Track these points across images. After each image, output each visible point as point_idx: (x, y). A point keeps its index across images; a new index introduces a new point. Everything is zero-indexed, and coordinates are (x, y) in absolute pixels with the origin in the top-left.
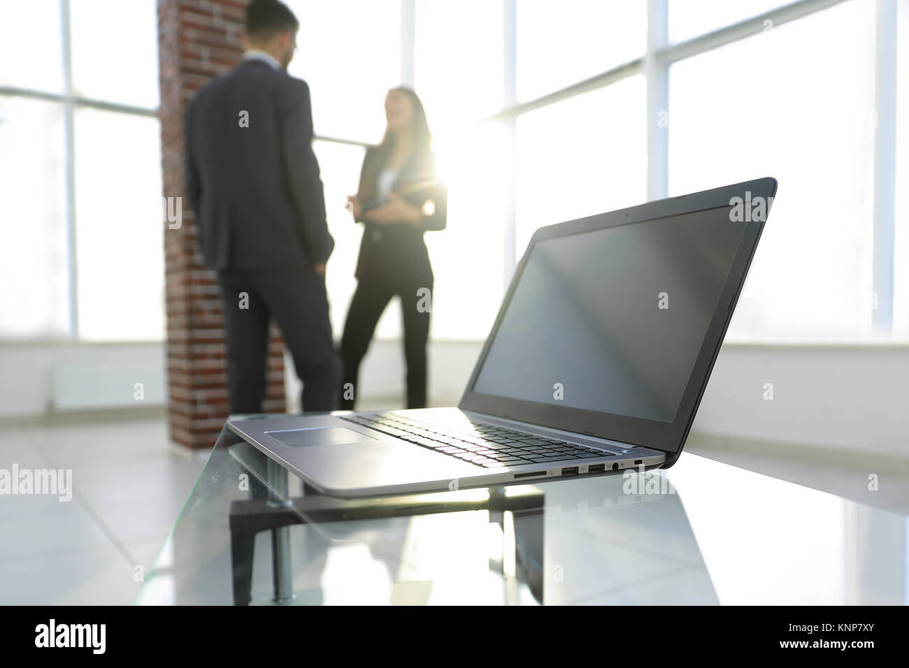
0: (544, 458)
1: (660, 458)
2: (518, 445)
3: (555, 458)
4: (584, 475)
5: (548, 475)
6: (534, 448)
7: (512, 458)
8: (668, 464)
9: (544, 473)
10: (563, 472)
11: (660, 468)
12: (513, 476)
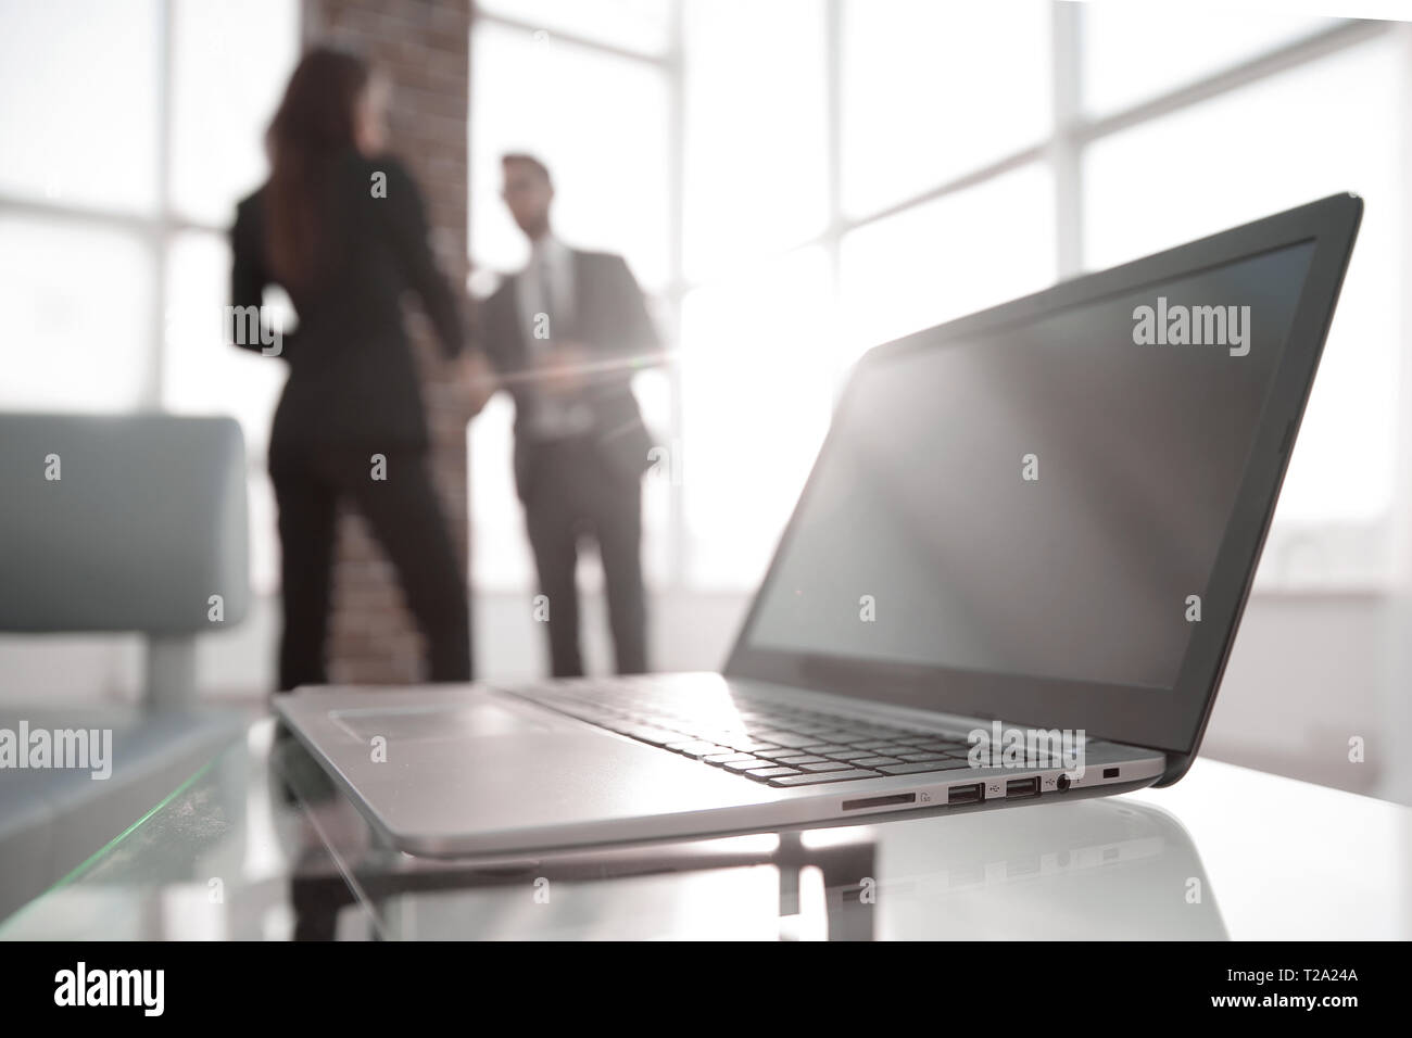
0: (904, 765)
1: (1155, 763)
2: (841, 738)
3: (929, 766)
4: (998, 803)
5: (917, 804)
6: (877, 744)
7: (832, 765)
8: (1168, 778)
9: (910, 797)
10: (951, 797)
11: (1153, 786)
12: (841, 806)
